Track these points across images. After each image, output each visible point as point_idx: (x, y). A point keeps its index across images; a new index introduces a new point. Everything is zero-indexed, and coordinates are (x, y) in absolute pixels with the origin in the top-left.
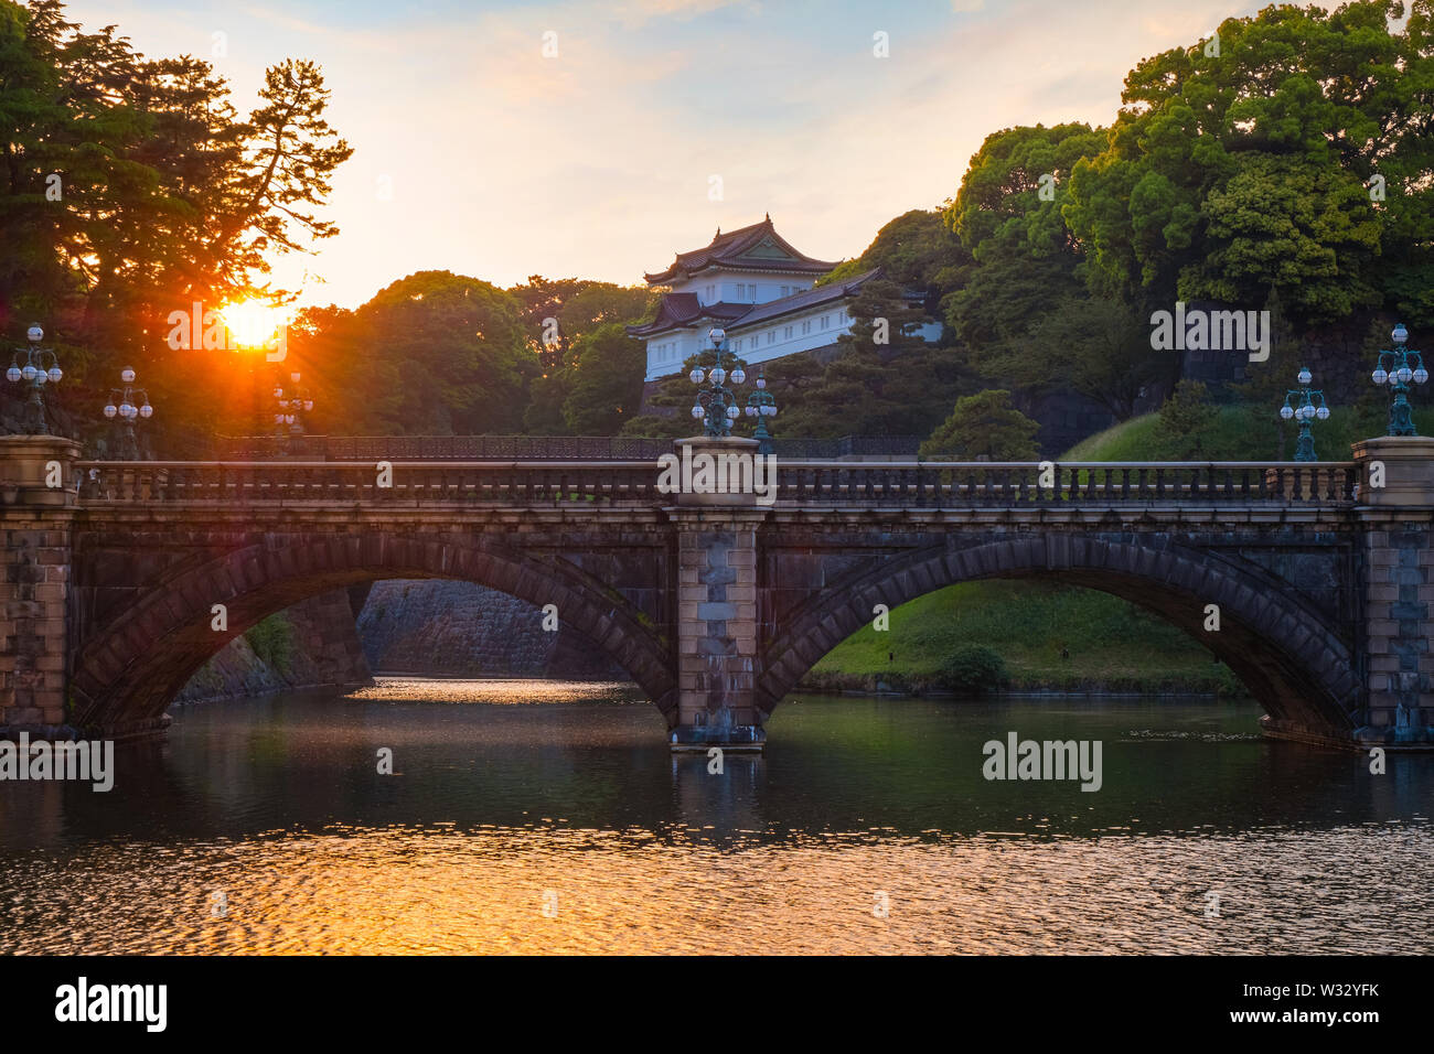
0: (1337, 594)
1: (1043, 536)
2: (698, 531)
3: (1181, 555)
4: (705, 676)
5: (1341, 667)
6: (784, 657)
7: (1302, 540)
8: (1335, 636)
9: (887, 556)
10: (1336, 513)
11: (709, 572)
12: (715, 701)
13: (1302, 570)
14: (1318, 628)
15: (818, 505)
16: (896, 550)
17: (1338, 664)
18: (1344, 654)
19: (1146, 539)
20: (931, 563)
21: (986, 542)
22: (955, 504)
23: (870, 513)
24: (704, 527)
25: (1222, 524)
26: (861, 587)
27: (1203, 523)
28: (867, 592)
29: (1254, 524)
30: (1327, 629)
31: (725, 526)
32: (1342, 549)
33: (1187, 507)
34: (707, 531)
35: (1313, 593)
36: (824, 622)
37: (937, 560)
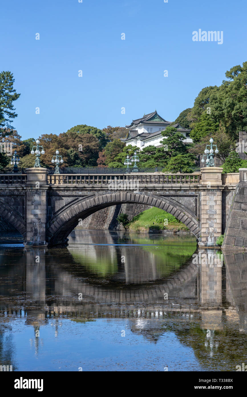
0: (195, 208)
1: (120, 192)
2: (32, 192)
3: (155, 198)
4: (33, 228)
5: (195, 226)
6: (54, 223)
7: (186, 194)
8: (195, 218)
9: (81, 198)
10: (195, 187)
11: (34, 202)
12: (35, 234)
13: (186, 201)
14: (190, 216)
15: (63, 185)
16: (83, 196)
17: (195, 225)
18: (197, 222)
19: (146, 194)
20: (91, 199)
21: (105, 194)
22: (98, 185)
23: (75, 187)
24: (33, 190)
25: (165, 190)
26: (74, 206)
27: (160, 189)
28: (75, 207)
29: (173, 189)
30: (192, 216)
31: (38, 190)
32: (197, 196)
33: (156, 185)
34: (34, 191)
35: (189, 207)
36: (64, 214)
37: (93, 199)
